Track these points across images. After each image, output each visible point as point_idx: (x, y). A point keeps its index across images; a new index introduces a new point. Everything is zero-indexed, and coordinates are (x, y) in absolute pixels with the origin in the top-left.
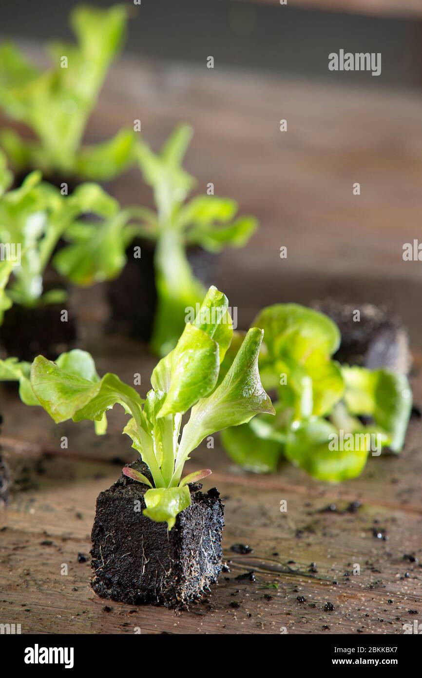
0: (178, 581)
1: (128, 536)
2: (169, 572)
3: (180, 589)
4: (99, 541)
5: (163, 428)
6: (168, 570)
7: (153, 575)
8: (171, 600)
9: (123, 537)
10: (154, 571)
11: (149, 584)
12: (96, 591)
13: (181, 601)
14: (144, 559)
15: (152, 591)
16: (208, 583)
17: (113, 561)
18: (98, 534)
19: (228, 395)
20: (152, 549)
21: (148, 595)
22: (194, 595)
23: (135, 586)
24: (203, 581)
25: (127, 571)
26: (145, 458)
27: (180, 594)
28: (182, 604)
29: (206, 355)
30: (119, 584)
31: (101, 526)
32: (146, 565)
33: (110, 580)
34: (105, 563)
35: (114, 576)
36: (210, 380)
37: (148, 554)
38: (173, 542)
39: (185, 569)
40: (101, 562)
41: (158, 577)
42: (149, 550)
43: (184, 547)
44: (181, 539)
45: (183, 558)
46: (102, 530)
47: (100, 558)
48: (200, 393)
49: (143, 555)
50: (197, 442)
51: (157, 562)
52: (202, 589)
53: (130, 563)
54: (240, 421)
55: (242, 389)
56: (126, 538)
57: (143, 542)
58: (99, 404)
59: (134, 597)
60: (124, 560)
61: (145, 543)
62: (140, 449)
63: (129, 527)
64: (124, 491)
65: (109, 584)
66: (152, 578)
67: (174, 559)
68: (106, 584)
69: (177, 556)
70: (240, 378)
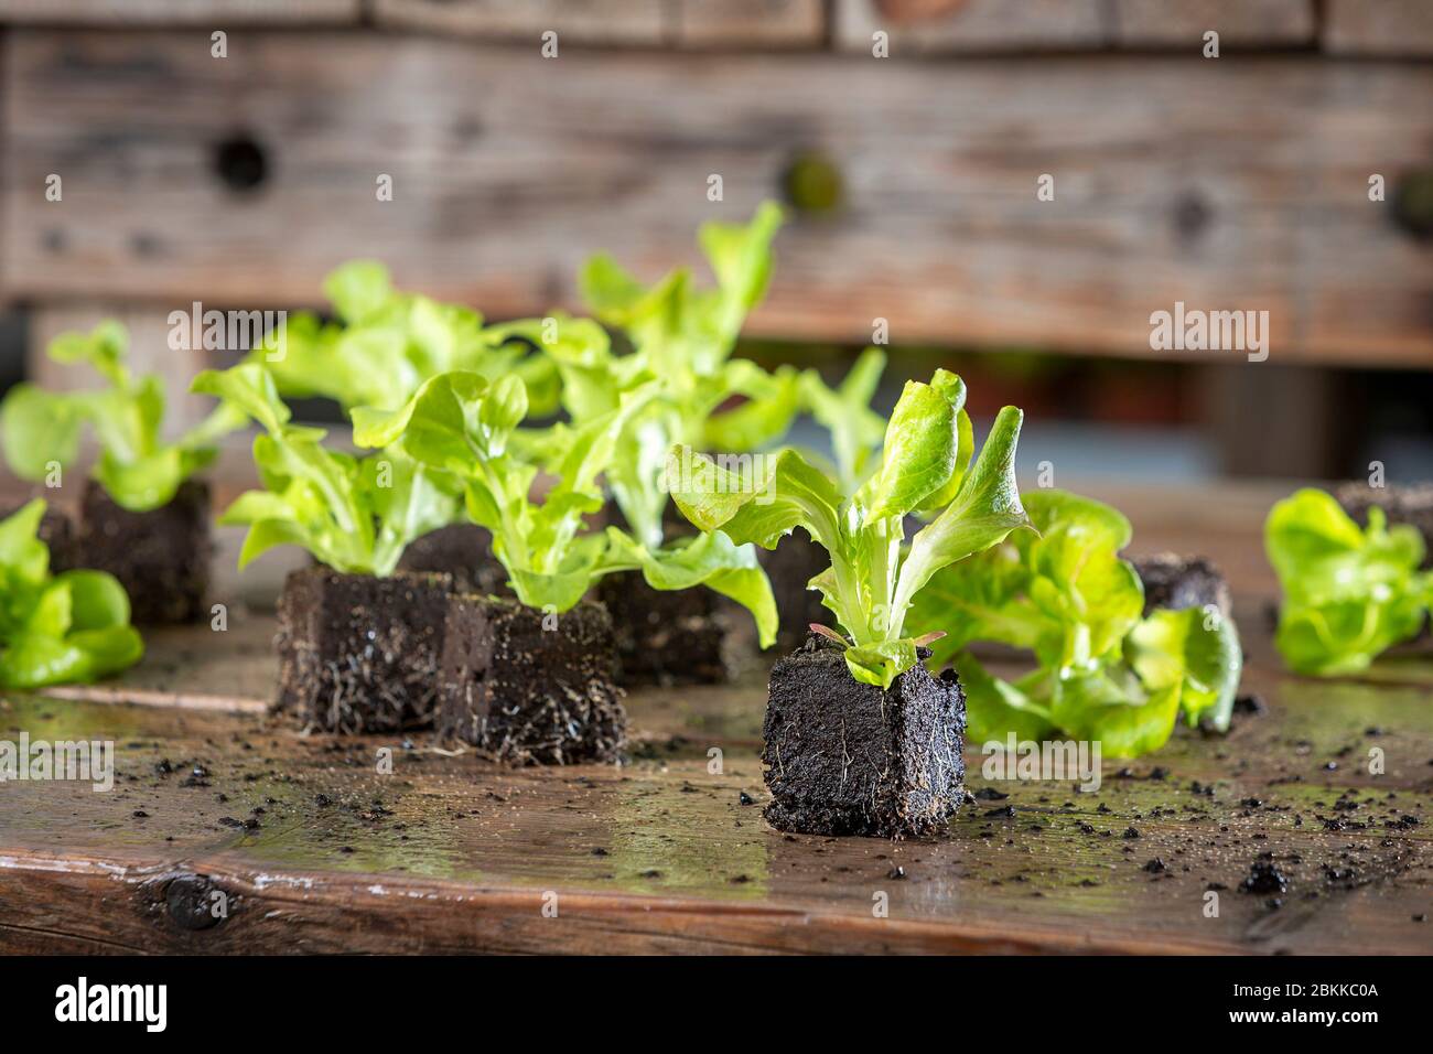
0: (899, 787)
1: (820, 724)
2: (885, 774)
3: (902, 798)
4: (775, 739)
5: (872, 550)
6: (882, 771)
7: (859, 782)
8: (889, 819)
9: (813, 726)
10: (861, 776)
11: (854, 798)
12: (771, 822)
13: (903, 818)
14: (846, 758)
15: (858, 807)
16: (944, 810)
17: (798, 767)
18: (774, 728)
19: (971, 509)
20: (859, 741)
21: (852, 815)
22: (923, 819)
23: (832, 802)
24: (936, 805)
25: (820, 780)
26: (843, 619)
27: (902, 806)
28: (906, 823)
29: (937, 425)
30: (808, 802)
31: (777, 713)
32: (849, 767)
33: (792, 797)
34: (785, 772)
35: (799, 790)
36: (944, 464)
37: (851, 749)
38: (891, 725)
39: (909, 769)
40: (779, 771)
41: (868, 783)
42: (854, 740)
43: (907, 733)
44: (902, 719)
45: (905, 751)
46: (779, 719)
47: (777, 764)
48: (928, 482)
49: (844, 752)
50: (923, 579)
51: (866, 760)
52: (934, 814)
53: (824, 767)
54: (989, 541)
55: (991, 501)
56: (816, 728)
57: (843, 731)
58: (772, 523)
59: (831, 821)
60: (815, 763)
61: (847, 731)
62: (834, 606)
63: (822, 709)
64: (812, 655)
65: (792, 805)
66: (857, 787)
67: (892, 751)
68: (787, 806)
69: (896, 747)
70: (989, 484)
